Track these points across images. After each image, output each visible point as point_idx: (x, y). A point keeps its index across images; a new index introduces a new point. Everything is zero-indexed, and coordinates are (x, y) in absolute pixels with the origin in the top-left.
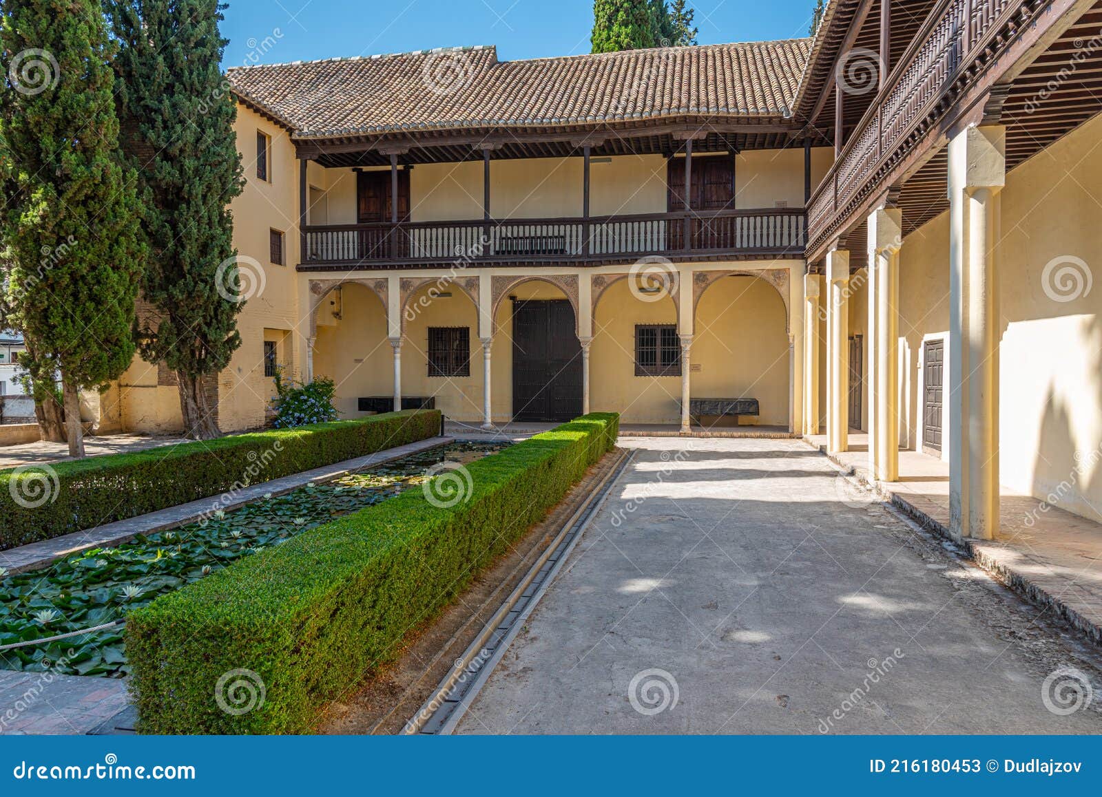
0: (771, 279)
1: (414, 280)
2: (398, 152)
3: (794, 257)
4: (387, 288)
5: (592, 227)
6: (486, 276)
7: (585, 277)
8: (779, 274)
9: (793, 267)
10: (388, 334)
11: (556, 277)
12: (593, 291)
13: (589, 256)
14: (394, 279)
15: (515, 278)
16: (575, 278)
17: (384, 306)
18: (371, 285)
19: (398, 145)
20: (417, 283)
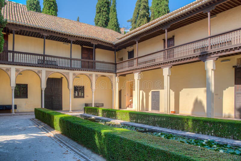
0: (110, 77)
1: (20, 69)
2: (15, 30)
3: (114, 73)
4: (11, 71)
5: (72, 60)
6: (44, 71)
7: (71, 73)
8: (111, 76)
9: (114, 75)
10: (10, 85)
11: (64, 73)
12: (73, 77)
13: (72, 68)
14: (13, 68)
15: (52, 71)
16: (68, 73)
17: (9, 76)
18: (5, 69)
19: (16, 27)
20: (21, 70)
